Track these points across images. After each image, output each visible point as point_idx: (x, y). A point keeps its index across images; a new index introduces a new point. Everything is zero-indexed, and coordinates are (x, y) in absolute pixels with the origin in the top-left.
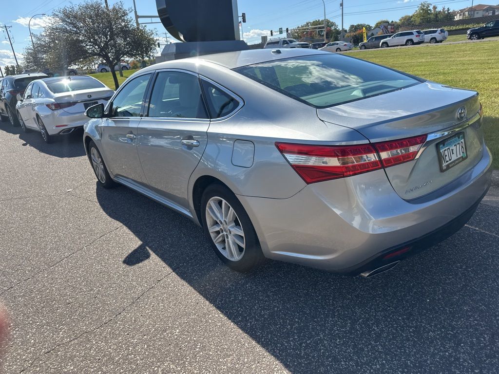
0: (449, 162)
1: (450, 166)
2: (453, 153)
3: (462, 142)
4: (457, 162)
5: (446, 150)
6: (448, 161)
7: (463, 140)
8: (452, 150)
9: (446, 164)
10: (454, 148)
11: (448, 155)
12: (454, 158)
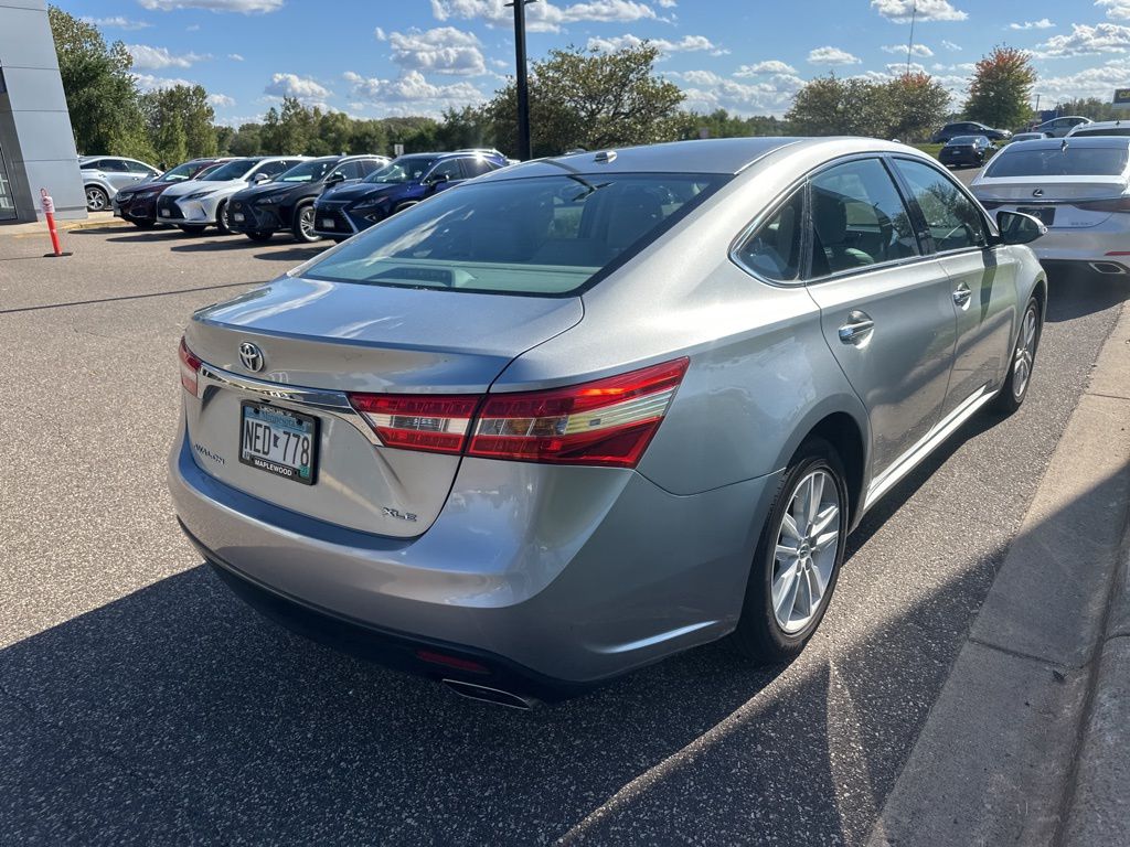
0: (261, 455)
1: (257, 463)
2: (275, 445)
3: (305, 439)
4: (276, 469)
5: (261, 426)
6: (259, 451)
7: (310, 437)
8: (276, 438)
9: (253, 453)
10: (283, 438)
11: (262, 437)
12: (276, 454)
